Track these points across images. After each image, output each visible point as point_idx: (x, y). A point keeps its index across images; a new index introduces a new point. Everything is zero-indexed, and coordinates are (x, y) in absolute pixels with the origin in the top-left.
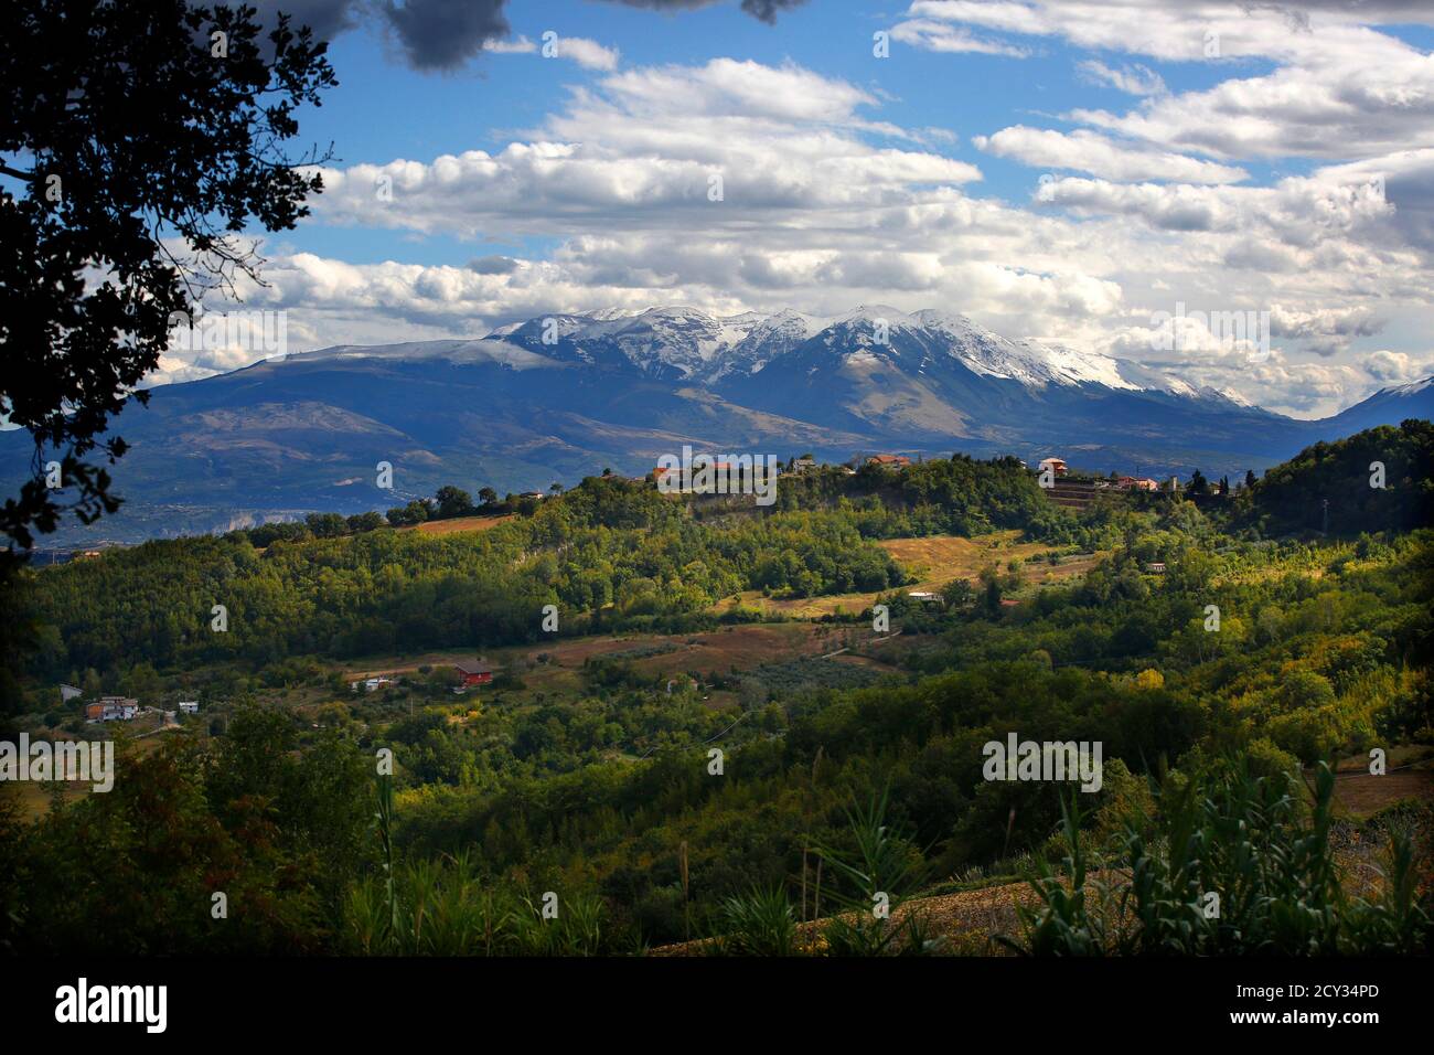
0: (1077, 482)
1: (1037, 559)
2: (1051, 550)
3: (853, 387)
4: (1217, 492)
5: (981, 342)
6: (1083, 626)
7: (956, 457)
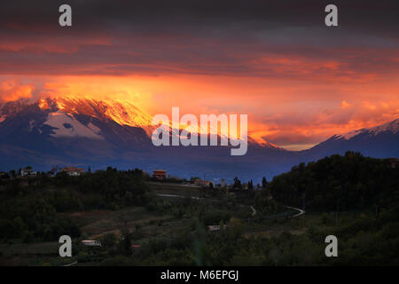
0: (173, 182)
1: (152, 223)
2: (159, 218)
3: (54, 130)
4: (247, 188)
5: (122, 108)
6: (175, 259)
7: (109, 168)
